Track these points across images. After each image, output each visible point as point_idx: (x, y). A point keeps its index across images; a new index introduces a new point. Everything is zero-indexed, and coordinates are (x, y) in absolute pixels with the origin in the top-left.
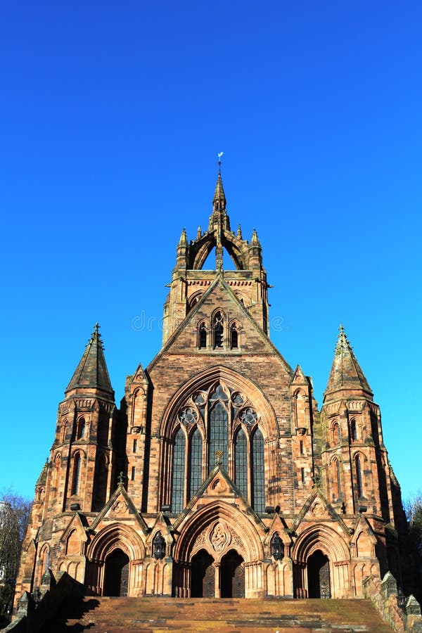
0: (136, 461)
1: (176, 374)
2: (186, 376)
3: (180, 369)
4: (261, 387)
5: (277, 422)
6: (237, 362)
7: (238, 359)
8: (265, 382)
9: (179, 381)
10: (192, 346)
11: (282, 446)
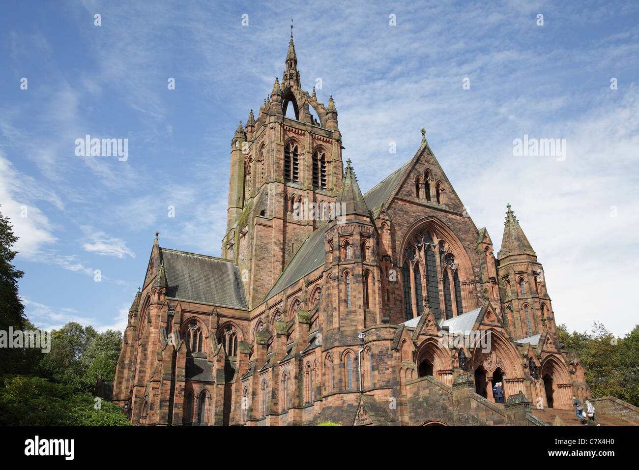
0: (389, 285)
1: (405, 216)
2: (412, 220)
3: (406, 213)
4: (461, 240)
5: (473, 270)
6: (444, 216)
7: (444, 214)
8: (463, 236)
9: (408, 224)
10: (413, 195)
11: (479, 289)
